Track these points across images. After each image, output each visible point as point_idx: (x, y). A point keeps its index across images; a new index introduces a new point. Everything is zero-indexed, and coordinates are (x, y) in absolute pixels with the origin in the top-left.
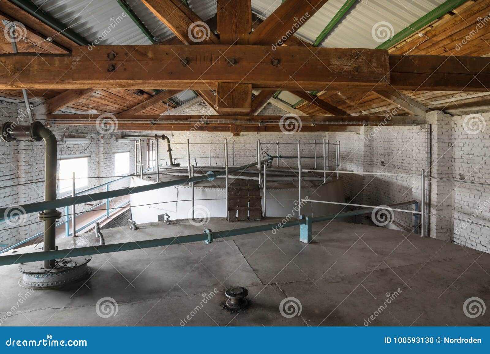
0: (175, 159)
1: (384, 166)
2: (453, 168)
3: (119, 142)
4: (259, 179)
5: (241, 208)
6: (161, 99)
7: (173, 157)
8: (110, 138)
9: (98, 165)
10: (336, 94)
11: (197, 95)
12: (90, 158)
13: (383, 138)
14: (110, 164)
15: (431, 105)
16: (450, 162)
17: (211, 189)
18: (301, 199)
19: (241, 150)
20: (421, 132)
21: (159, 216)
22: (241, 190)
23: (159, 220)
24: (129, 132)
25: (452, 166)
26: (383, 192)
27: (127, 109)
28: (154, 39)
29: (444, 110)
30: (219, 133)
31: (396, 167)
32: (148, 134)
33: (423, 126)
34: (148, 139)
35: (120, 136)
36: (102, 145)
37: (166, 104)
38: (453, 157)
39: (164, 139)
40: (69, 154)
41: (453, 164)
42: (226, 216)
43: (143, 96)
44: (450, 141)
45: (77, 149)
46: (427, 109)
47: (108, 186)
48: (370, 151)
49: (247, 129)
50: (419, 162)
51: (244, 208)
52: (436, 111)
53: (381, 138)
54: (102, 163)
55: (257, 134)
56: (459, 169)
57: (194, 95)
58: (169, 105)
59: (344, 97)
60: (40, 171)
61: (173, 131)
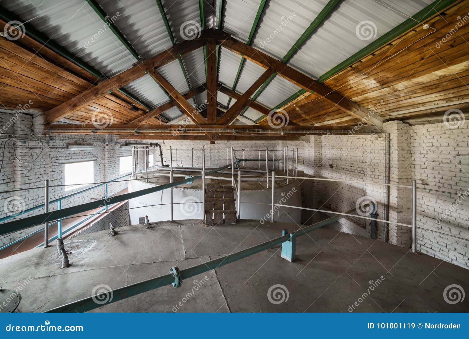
0: (165, 162)
1: (333, 168)
2: (413, 173)
3: (123, 148)
4: (233, 179)
5: (217, 211)
6: (153, 115)
7: (164, 160)
8: (114, 145)
9: (103, 167)
10: (294, 109)
11: (183, 114)
12: (96, 161)
13: (331, 145)
14: (114, 166)
15: (390, 115)
16: (409, 168)
17: (190, 189)
18: (274, 204)
19: (216, 155)
20: (377, 140)
21: (139, 218)
22: (216, 191)
23: (140, 223)
24: (132, 141)
25: (412, 171)
26: (331, 189)
27: (126, 122)
28: (139, 57)
29: (403, 119)
30: (199, 141)
31: (345, 169)
32: (147, 142)
33: (380, 135)
34: (147, 146)
35: (124, 144)
36: (107, 151)
37: (159, 119)
38: (413, 163)
39: (157, 146)
40: (76, 159)
41: (413, 169)
42: (203, 218)
43: (138, 112)
44: (409, 149)
45: (83, 154)
46: (384, 120)
47: (107, 185)
48: (319, 156)
49: (221, 138)
50: (375, 167)
51: (219, 211)
52: (396, 122)
53: (329, 145)
54: (107, 165)
55: (228, 142)
56: (421, 175)
57: (181, 113)
58: (161, 121)
59: (301, 112)
60: (41, 174)
61: (164, 140)
